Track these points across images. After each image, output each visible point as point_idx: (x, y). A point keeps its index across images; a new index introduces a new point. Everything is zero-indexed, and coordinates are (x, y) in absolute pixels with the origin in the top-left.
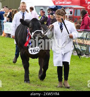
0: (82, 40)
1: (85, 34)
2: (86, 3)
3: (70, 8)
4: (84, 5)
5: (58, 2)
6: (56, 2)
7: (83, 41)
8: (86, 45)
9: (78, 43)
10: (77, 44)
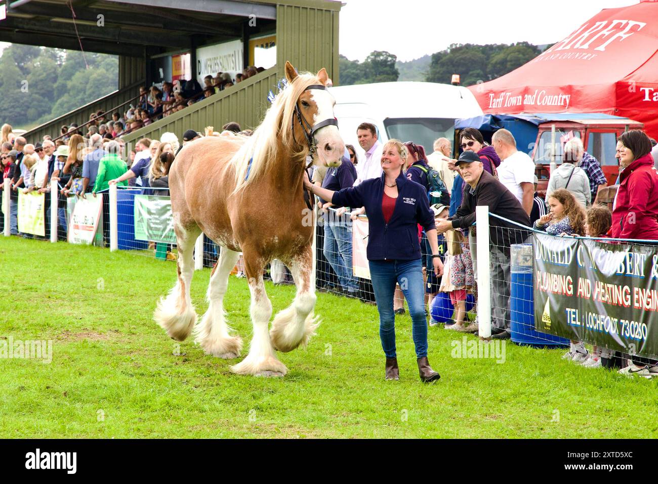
0: (626, 287)
1: (641, 257)
2: (647, 98)
3: (564, 126)
4: (634, 111)
5: (501, 100)
6: (492, 95)
7: (631, 294)
8: (648, 312)
9: (606, 304)
10: (601, 308)
